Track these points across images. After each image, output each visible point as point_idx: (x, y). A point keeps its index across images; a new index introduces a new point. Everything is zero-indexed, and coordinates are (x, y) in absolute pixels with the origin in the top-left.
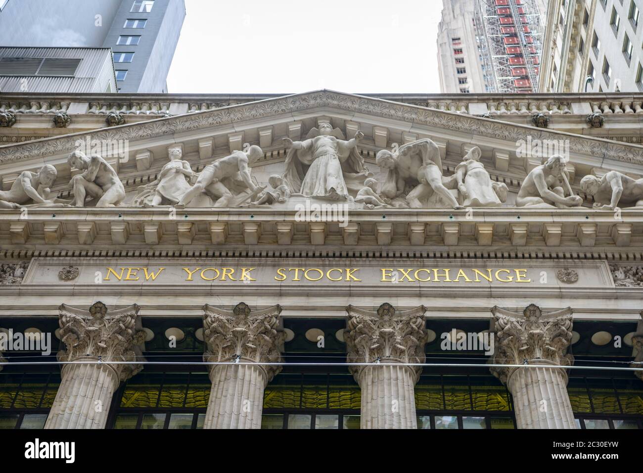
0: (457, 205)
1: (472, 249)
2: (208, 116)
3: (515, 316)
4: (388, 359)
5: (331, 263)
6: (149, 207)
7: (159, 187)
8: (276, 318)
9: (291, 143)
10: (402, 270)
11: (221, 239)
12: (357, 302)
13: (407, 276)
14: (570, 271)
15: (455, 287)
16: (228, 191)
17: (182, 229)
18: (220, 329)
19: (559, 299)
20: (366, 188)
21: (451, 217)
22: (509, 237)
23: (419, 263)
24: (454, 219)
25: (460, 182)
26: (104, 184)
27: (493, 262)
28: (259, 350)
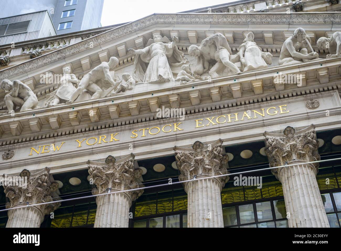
0: (239, 72)
1: (251, 98)
2: (84, 43)
3: (279, 136)
4: (201, 176)
5: (164, 122)
6: (51, 106)
7: (57, 94)
8: (131, 162)
9: (134, 51)
10: (208, 119)
11: (96, 118)
12: (180, 144)
13: (212, 122)
14: (314, 101)
15: (241, 124)
16: (99, 88)
17: (72, 116)
18: (98, 174)
19: (308, 120)
20: (182, 71)
21: (235, 80)
22: (274, 86)
23: (219, 113)
24: (237, 81)
25: (242, 57)
26: (24, 97)
27: (265, 104)
28: (123, 183)
